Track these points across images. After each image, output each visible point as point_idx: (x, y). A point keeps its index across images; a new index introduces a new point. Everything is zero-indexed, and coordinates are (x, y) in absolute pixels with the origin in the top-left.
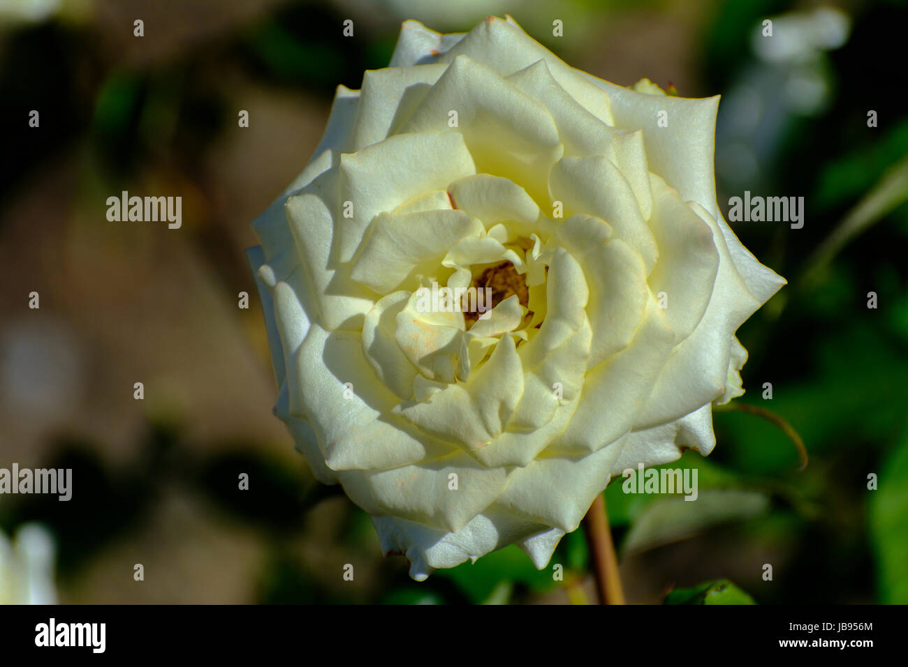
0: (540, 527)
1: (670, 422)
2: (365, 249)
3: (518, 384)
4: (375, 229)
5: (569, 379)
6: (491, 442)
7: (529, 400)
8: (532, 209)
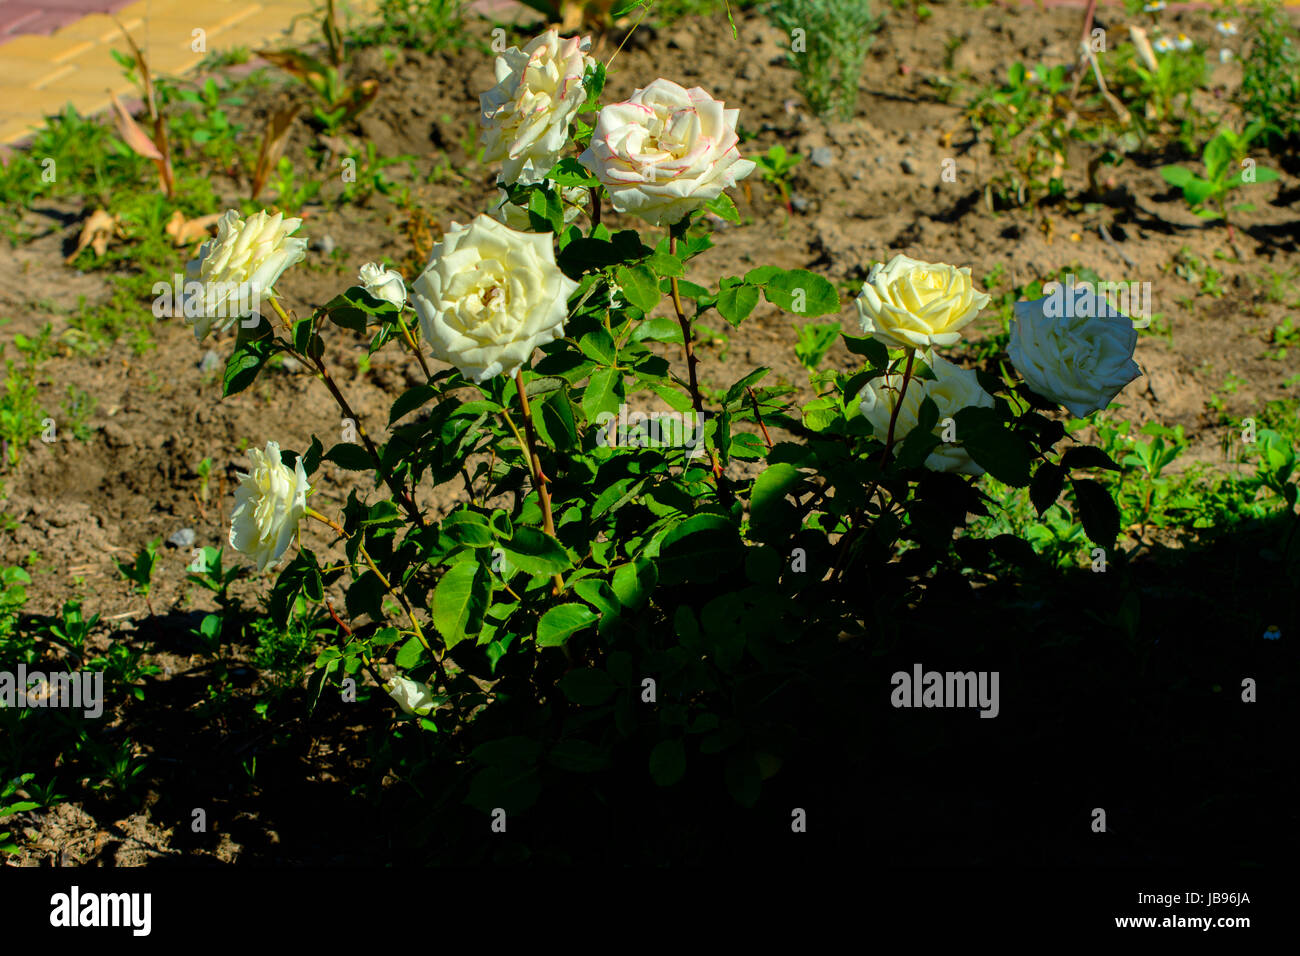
0: (515, 365)
1: (551, 329)
2: (452, 284)
3: (505, 319)
4: (454, 279)
5: (521, 315)
6: (499, 338)
7: (509, 323)
8: (502, 269)
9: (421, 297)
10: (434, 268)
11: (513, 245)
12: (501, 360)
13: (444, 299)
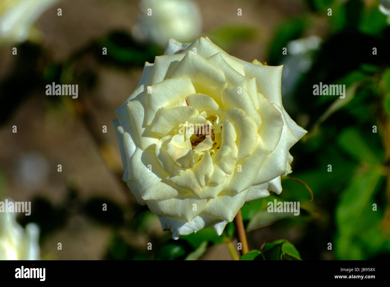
1: (266, 183)
2: (156, 120)
3: (211, 169)
4: (160, 113)
5: (230, 167)
6: (202, 190)
7: (215, 174)
8: (216, 106)
9: (121, 129)
10: (139, 98)
11: (231, 80)
12: (204, 214)
13: (146, 134)
